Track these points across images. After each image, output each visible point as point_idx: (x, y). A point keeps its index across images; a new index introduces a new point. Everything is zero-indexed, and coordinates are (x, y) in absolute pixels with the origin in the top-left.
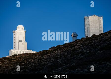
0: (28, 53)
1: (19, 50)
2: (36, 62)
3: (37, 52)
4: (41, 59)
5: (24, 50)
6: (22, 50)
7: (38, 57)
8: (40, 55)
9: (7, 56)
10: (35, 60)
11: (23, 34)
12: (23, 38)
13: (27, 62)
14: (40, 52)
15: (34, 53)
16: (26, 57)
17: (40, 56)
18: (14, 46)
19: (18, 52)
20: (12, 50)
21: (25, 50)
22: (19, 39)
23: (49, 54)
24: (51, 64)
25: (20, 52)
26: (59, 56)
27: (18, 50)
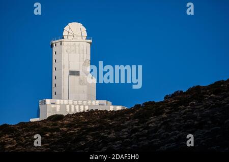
0: (97, 111)
1: (71, 102)
2: (122, 139)
3: (126, 108)
4: (141, 129)
5: (85, 102)
6: (80, 102)
7: (129, 125)
8: (135, 118)
9: (32, 120)
10: (121, 134)
11: (83, 50)
12: (82, 63)
13: (94, 139)
14: (138, 106)
15: (119, 111)
16: (93, 123)
17: (137, 121)
18: (54, 90)
19: (68, 107)
20: (48, 101)
21: (89, 102)
22: (69, 67)
23: (164, 115)
24: (172, 145)
25: (73, 107)
26: (196, 122)
27: (66, 102)
